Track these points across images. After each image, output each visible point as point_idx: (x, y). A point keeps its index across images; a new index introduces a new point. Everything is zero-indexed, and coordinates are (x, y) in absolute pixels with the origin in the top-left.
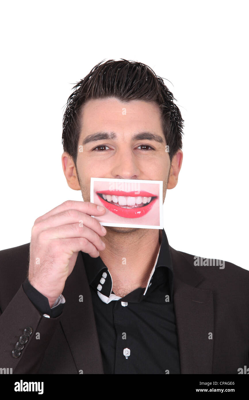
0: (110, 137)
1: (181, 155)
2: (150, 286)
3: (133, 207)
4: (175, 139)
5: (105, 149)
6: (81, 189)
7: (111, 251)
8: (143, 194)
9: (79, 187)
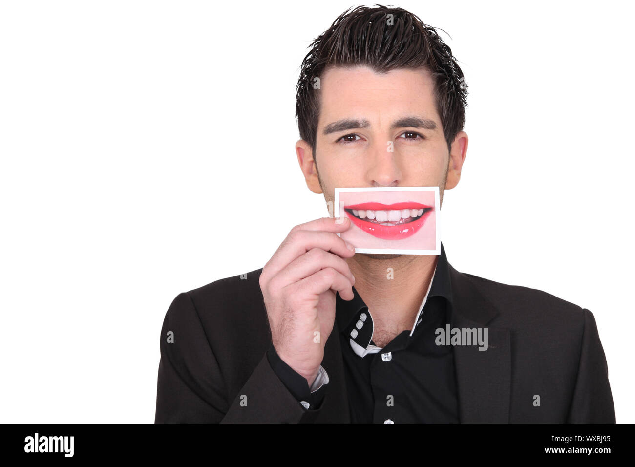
0: (361, 125)
1: (465, 140)
2: (419, 323)
3: (396, 223)
4: (454, 118)
5: (354, 139)
6: (323, 192)
7: (366, 280)
8: (411, 206)
9: (319, 189)
